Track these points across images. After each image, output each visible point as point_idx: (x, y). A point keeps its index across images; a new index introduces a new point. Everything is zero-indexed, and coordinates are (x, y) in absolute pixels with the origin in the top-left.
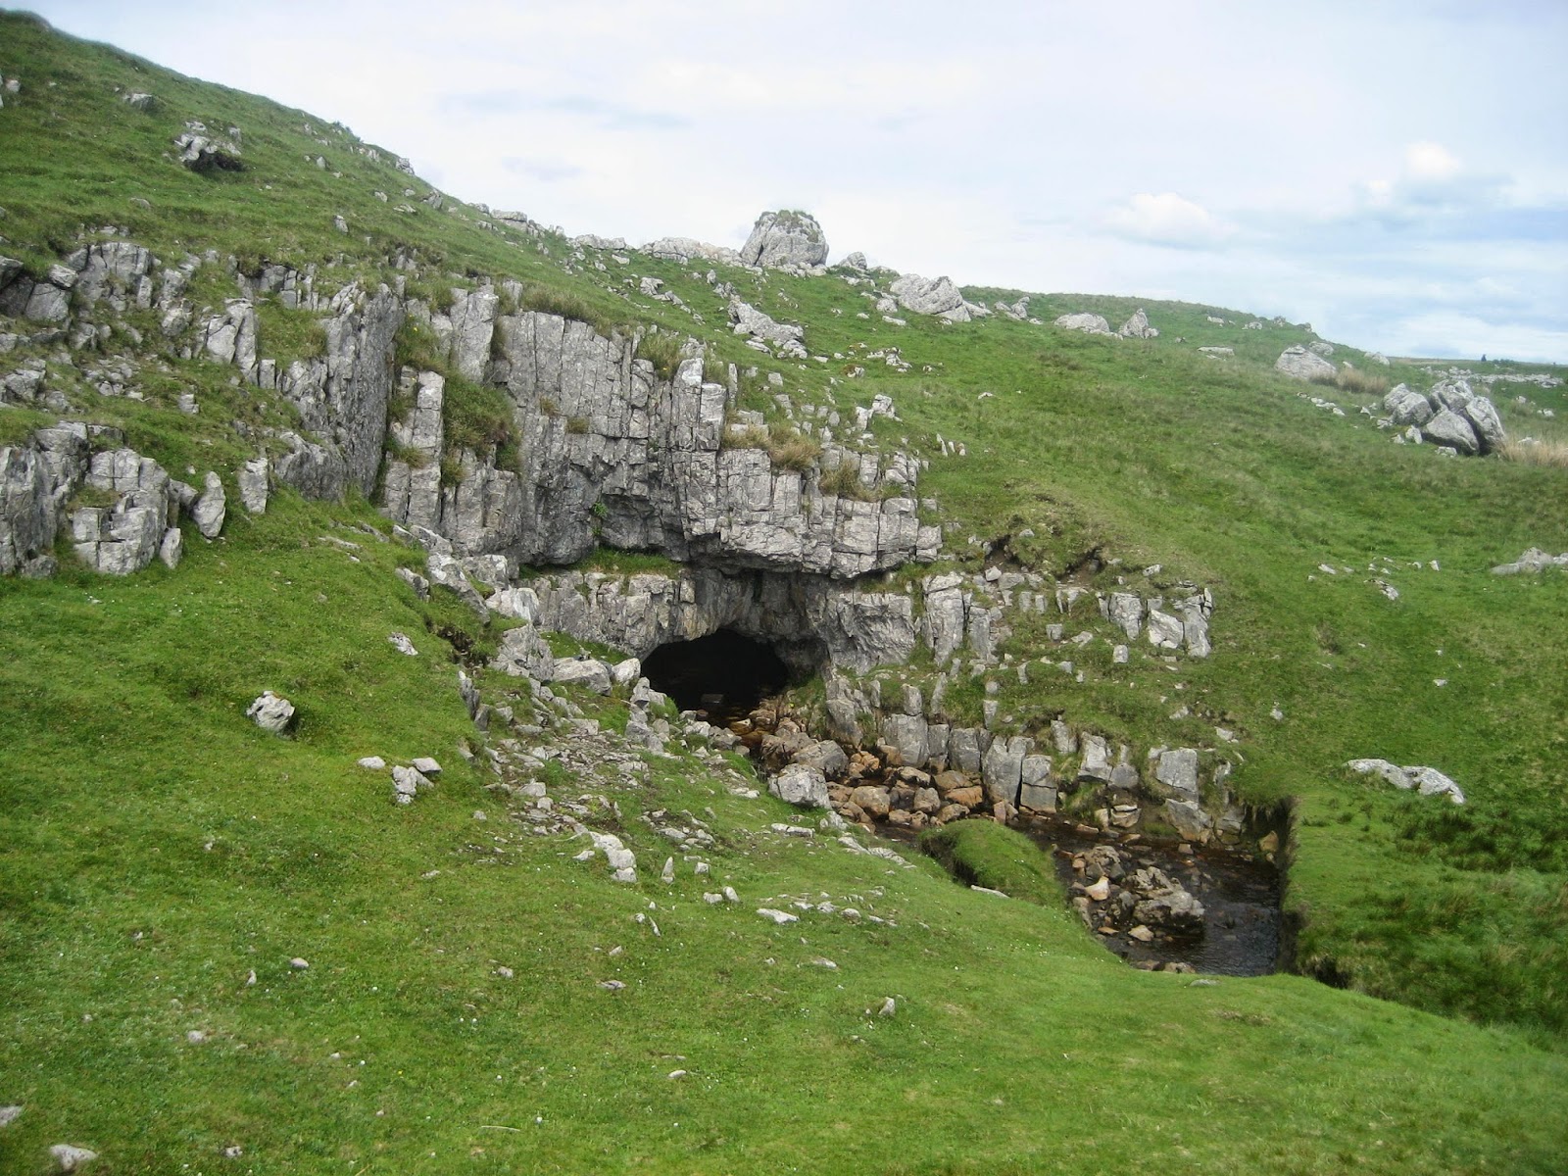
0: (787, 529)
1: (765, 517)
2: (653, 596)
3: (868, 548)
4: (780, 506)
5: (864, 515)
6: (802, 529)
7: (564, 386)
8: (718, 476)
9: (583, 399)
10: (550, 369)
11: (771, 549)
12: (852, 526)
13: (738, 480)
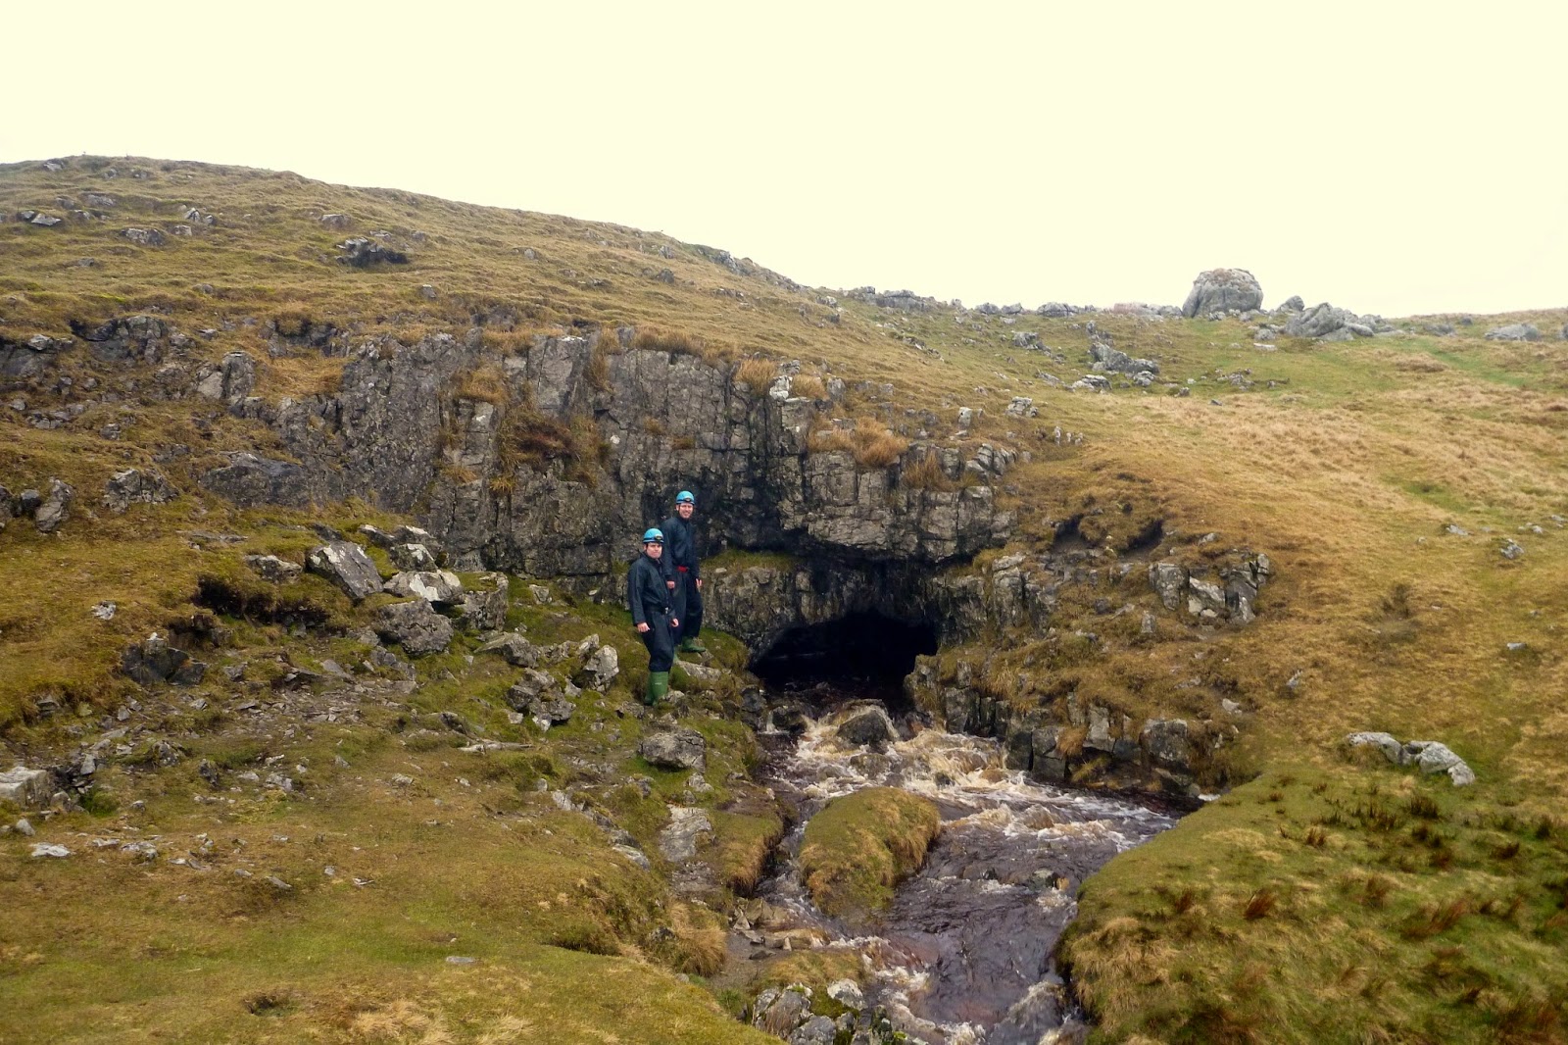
0: (875, 521)
1: (850, 511)
2: (761, 586)
3: (948, 534)
4: (865, 499)
5: (948, 505)
6: (888, 519)
7: (670, 409)
8: (804, 478)
9: (690, 420)
10: (657, 395)
11: (855, 540)
12: (936, 514)
13: (821, 479)
